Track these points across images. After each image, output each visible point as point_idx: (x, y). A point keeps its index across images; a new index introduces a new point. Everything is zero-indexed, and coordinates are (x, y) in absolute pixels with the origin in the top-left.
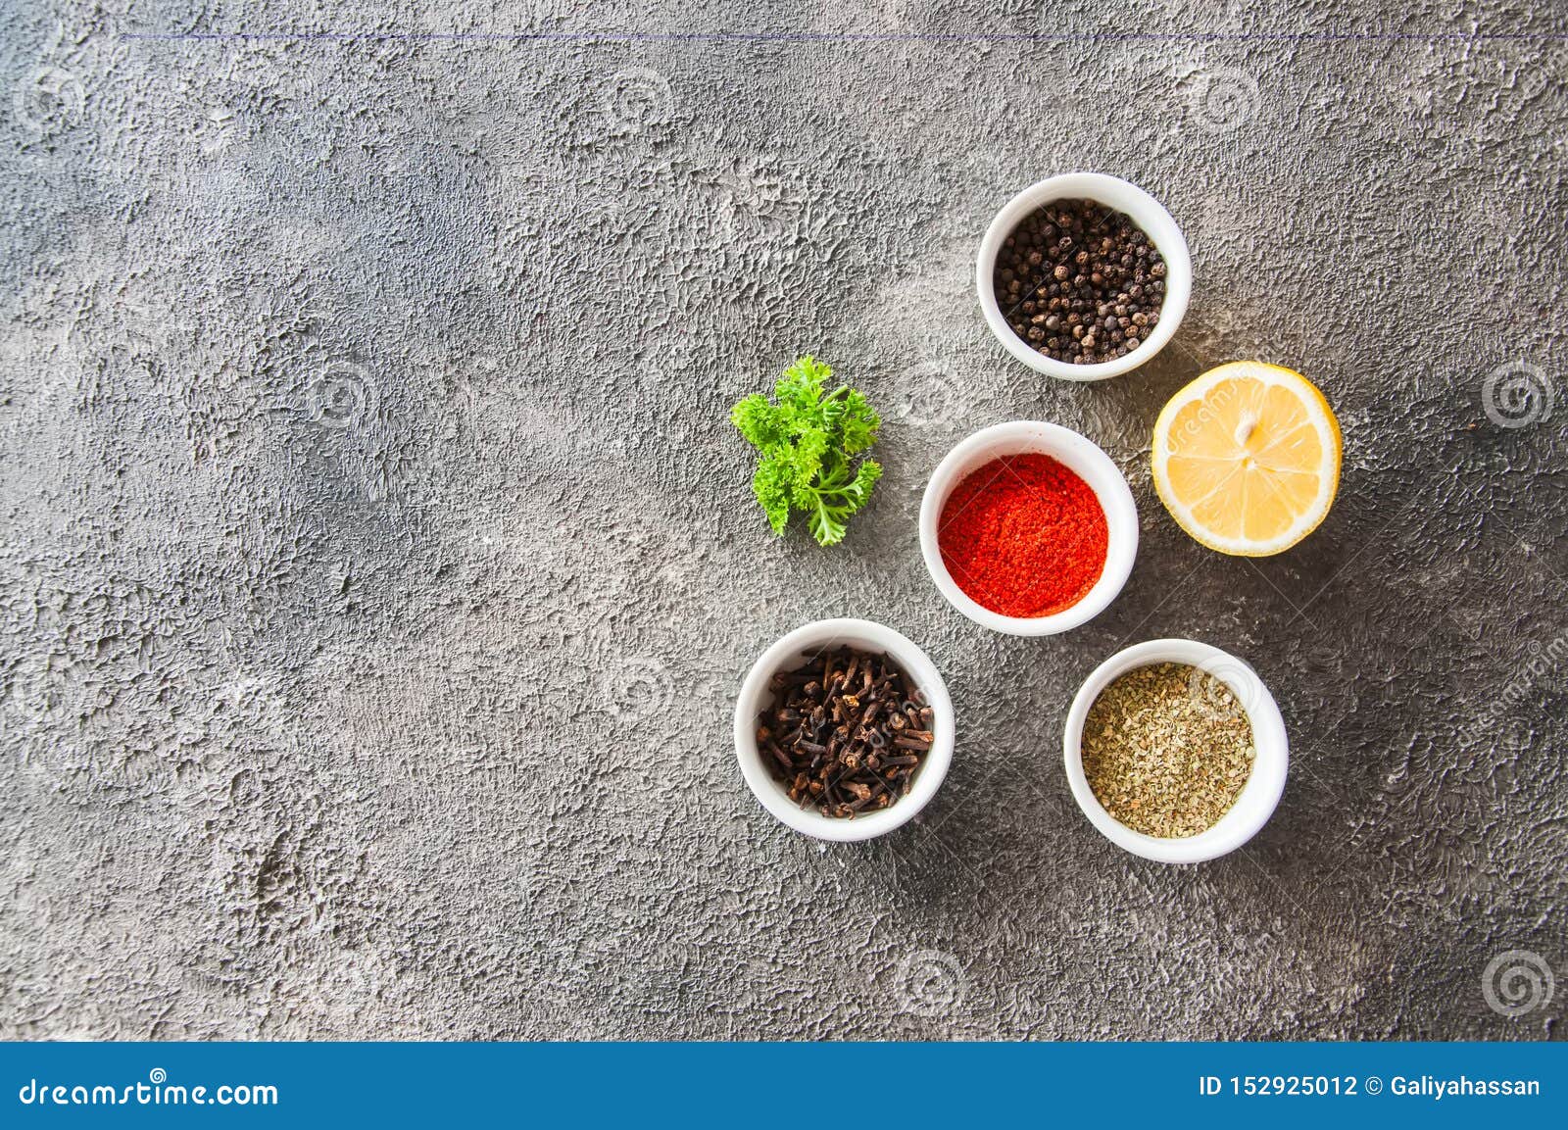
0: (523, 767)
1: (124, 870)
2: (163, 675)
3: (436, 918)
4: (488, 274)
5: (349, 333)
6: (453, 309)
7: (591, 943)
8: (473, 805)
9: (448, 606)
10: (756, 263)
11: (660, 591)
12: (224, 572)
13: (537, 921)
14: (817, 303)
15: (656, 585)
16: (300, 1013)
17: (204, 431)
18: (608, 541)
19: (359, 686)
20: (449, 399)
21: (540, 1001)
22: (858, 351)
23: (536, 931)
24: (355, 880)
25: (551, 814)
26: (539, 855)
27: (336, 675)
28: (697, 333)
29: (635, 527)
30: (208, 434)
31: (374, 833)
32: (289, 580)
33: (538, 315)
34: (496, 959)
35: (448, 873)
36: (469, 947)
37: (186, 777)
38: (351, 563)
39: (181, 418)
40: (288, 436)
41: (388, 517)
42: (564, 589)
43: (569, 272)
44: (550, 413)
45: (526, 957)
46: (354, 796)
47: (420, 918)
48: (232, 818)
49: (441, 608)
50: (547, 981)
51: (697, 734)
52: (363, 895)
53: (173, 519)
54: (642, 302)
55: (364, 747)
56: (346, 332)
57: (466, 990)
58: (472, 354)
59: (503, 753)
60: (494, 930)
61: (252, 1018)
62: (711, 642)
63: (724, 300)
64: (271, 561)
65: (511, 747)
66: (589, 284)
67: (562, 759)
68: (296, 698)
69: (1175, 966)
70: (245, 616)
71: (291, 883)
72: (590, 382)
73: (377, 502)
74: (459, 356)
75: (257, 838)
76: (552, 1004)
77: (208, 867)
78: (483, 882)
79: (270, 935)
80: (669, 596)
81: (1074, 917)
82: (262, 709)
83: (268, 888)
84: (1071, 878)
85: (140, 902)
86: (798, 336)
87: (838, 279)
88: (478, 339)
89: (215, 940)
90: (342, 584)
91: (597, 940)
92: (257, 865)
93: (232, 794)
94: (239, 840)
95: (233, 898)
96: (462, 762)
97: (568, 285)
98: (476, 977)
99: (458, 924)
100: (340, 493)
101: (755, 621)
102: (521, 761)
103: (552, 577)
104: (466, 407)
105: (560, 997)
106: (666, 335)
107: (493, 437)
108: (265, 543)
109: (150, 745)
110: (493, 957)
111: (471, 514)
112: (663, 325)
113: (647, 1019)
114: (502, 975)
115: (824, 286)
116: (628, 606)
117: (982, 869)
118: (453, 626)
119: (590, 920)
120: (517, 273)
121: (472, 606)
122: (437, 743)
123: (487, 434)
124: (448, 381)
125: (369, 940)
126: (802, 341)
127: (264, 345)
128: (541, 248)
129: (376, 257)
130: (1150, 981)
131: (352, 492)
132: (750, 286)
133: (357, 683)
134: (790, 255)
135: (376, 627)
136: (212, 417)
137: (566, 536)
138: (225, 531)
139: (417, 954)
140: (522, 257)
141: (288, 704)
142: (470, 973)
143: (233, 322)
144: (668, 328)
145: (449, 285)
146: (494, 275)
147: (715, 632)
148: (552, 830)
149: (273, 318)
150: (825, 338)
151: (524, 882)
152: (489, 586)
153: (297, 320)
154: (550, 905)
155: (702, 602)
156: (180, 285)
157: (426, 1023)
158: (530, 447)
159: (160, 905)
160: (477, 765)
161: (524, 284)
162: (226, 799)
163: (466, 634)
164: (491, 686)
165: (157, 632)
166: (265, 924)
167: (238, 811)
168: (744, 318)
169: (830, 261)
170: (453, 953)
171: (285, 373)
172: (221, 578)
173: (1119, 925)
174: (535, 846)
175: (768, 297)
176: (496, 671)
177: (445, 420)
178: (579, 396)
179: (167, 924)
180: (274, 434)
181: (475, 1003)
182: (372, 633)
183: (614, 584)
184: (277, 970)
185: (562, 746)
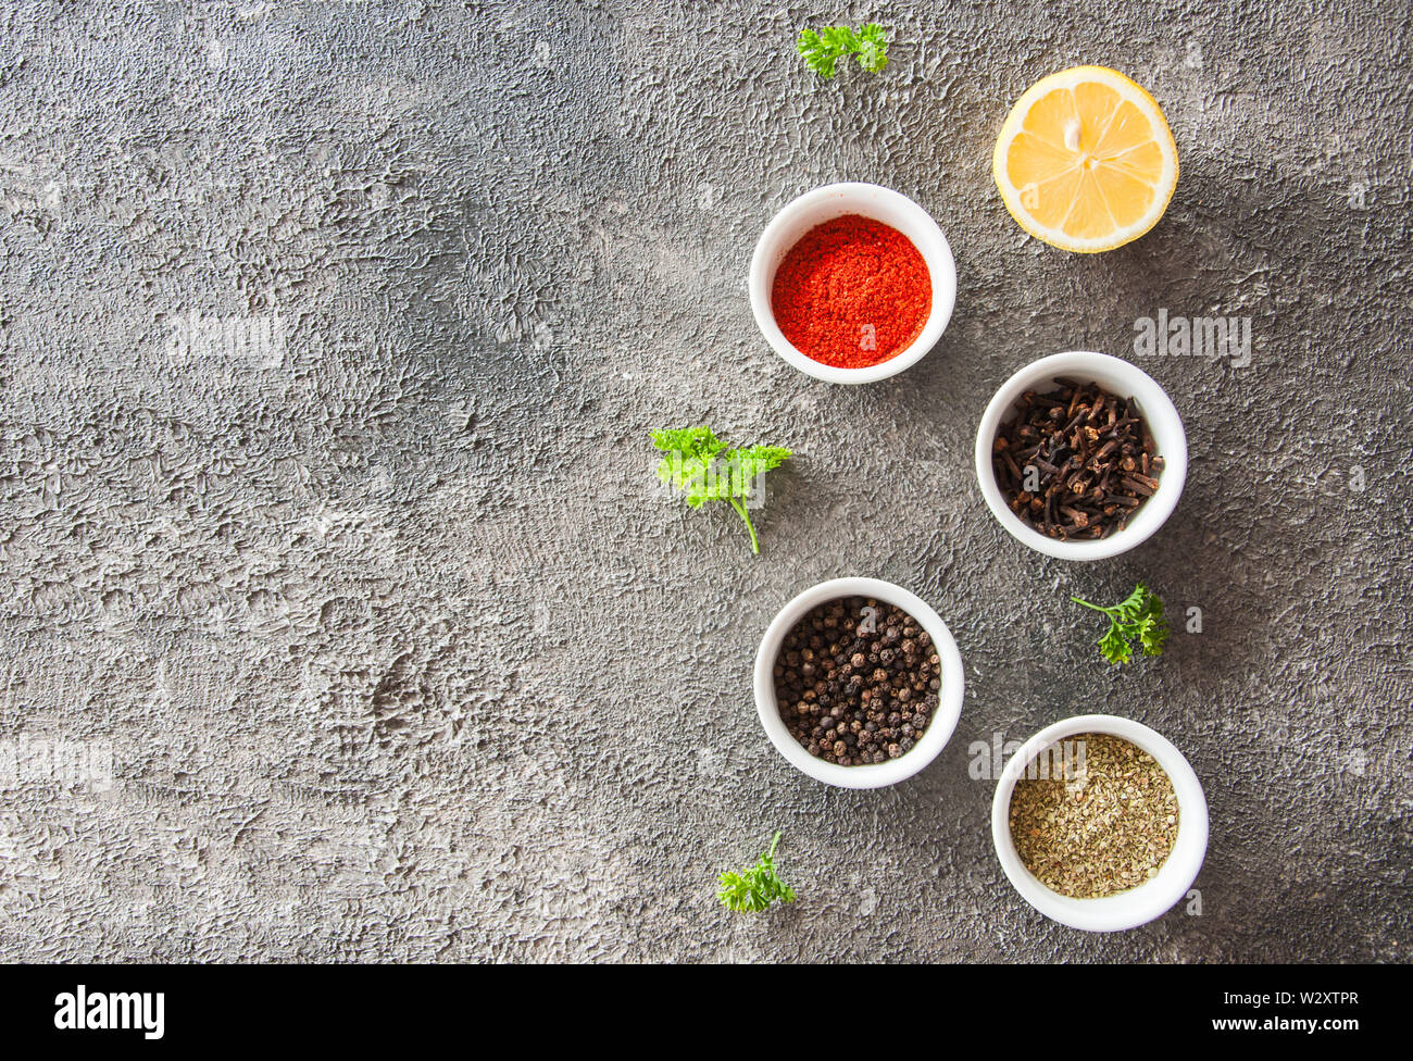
0: (671, 588)
1: (179, 692)
2: (221, 512)
3: (594, 731)
4: (616, 123)
5: (459, 184)
6: (584, 158)
7: (742, 751)
8: (624, 625)
9: (593, 439)
10: (874, 103)
11: (794, 419)
12: (295, 413)
13: (690, 731)
14: (934, 139)
15: (791, 413)
16: (438, 820)
17: (259, 281)
18: (742, 373)
19: (496, 517)
20: (585, 243)
21: (696, 805)
22: (975, 186)
23: (689, 741)
24: (503, 697)
25: (699, 632)
26: (689, 670)
27: (463, 507)
28: (820, 173)
29: (768, 360)
30: (265, 284)
31: (525, 653)
32: (395, 419)
33: (667, 160)
34: (653, 768)
35: (604, 689)
36: (627, 757)
37: (260, 606)
38: (476, 402)
39: (227, 270)
40: (383, 284)
41: (525, 357)
42: (702, 420)
43: (694, 118)
44: (682, 253)
45: (680, 765)
46: (497, 619)
47: (579, 731)
48: (325, 642)
49: (586, 441)
50: (701, 787)
51: (835, 553)
52: (514, 712)
53: (223, 365)
54: (766, 144)
55: (506, 574)
56: (456, 182)
57: (625, 796)
58: (605, 199)
59: (651, 576)
60: (650, 741)
61: (377, 825)
62: (844, 466)
63: (844, 139)
64: (368, 403)
65: (658, 570)
66: (713, 130)
67: (707, 580)
68: (411, 528)
69: (1296, 760)
70: (326, 454)
71: (419, 701)
72: (719, 223)
73: (508, 343)
74: (592, 202)
75: (369, 660)
76: (707, 808)
77: (294, 688)
78: (637, 697)
79: (393, 749)
80: (802, 423)
81: (1198, 716)
82: (366, 541)
83: (387, 706)
84: (1195, 680)
85: (209, 721)
86: (917, 172)
87: (954, 116)
88: (609, 185)
89: (310, 755)
90: (467, 421)
91: (747, 747)
92: (371, 685)
93: (321, 620)
94: (335, 663)
95: (332, 716)
96: (612, 586)
97: (693, 130)
98: (635, 784)
99: (616, 736)
100: (458, 336)
101: (886, 445)
102: (668, 584)
103: (690, 409)
104: (601, 250)
105: (714, 802)
106: (790, 175)
107: (628, 278)
108: (358, 385)
109: (209, 577)
110: (649, 765)
111: (610, 352)
112: (786, 166)
113: (797, 820)
114: (659, 782)
115: (940, 124)
116: (764, 435)
117: (1110, 673)
118: (598, 458)
119: (739, 730)
120: (644, 120)
121: (616, 439)
122: (588, 568)
123: (622, 275)
124: (583, 226)
125: (526, 753)
126: (921, 177)
127: (334, 197)
128: (666, 96)
129: (491, 110)
130: (1273, 774)
131: (474, 334)
132: (870, 125)
133: (492, 515)
134: (906, 95)
135: (515, 461)
136: (269, 268)
137: (701, 370)
138: (294, 376)
139: (578, 764)
140: (648, 105)
141: (401, 536)
142: (629, 781)
143: (291, 177)
144: (792, 168)
145: (579, 134)
146: (622, 124)
147: (848, 456)
148: (700, 646)
149: (344, 172)
150: (943, 173)
151: (676, 696)
152: (631, 419)
153: (388, 172)
154: (702, 716)
155: (835, 428)
156: (218, 145)
157: (589, 828)
158: (664, 286)
159: (236, 723)
160: (627, 588)
161: (652, 131)
162: (314, 625)
163: (610, 465)
164: (637, 514)
165: (210, 471)
166: (386, 739)
167: (331, 635)
168: (865, 157)
169: (946, 99)
170: (611, 766)
171: (374, 224)
172: (292, 419)
173: (1242, 722)
174: (684, 662)
175: (887, 136)
176: (641, 499)
177: (581, 263)
178: (710, 236)
179: (246, 739)
180: (363, 283)
181: (635, 808)
182: (510, 466)
183: (750, 414)
184: (405, 781)
185: (706, 568)
